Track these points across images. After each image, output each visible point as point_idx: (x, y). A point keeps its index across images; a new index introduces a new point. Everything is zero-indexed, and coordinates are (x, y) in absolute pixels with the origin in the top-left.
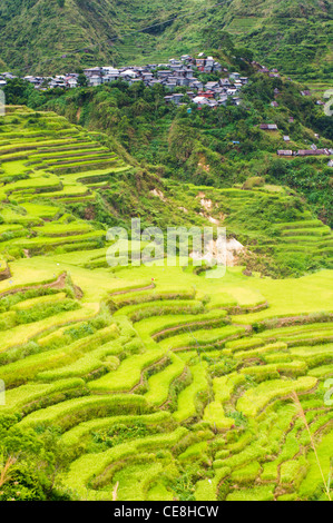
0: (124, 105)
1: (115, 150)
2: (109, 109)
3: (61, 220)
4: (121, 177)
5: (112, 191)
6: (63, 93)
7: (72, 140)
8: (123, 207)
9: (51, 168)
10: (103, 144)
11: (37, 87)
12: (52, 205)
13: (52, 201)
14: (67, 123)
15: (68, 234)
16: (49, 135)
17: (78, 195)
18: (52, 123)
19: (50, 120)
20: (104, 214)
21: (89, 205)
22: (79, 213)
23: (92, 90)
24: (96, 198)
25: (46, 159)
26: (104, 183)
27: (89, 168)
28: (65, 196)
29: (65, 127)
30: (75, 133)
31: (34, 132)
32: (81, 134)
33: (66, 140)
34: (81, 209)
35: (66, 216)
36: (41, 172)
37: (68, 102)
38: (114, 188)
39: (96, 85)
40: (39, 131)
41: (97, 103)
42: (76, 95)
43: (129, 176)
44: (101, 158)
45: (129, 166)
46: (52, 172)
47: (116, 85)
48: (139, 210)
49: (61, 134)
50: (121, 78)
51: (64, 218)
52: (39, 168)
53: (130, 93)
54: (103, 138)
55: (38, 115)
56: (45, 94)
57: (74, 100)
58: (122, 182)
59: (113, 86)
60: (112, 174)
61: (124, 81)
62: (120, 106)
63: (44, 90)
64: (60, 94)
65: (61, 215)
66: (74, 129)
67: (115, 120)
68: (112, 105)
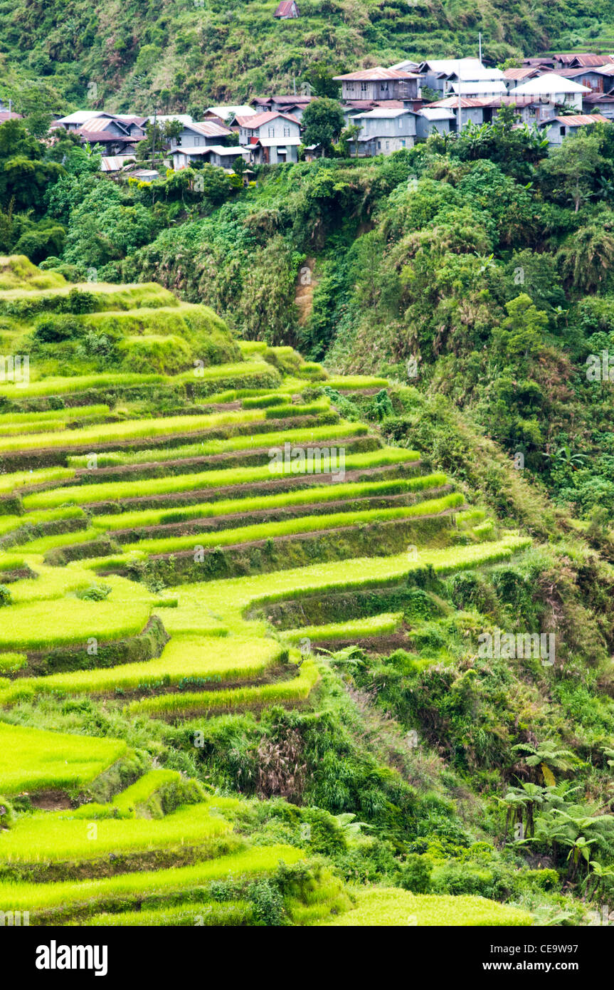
0: (519, 243)
1: (450, 462)
2: (449, 266)
3: (125, 800)
4: (467, 593)
5: (418, 661)
6: (233, 192)
7: (240, 417)
8: (471, 733)
9: (132, 554)
10: (399, 432)
11: (113, 163)
12: (101, 728)
13: (101, 710)
14: (217, 339)
15: (119, 865)
16: (131, 394)
17: (231, 681)
18: (150, 339)
19: (141, 326)
20: (349, 769)
21: (281, 730)
22: (232, 767)
23: (367, 173)
24: (319, 692)
25: (108, 509)
26: (384, 621)
27: (313, 552)
28: (168, 685)
29: (213, 357)
30: (259, 383)
31: (59, 384)
32: (291, 388)
33: (211, 421)
34: (239, 749)
35: (158, 777)
36: (81, 571)
37: (259, 234)
38: (431, 643)
39: (391, 148)
40: (86, 379)
41: (393, 235)
42: (296, 200)
43: (509, 584)
44: (376, 500)
45: (513, 538)
46: (133, 573)
47: (489, 150)
48: (549, 749)
49: (191, 390)
50: (510, 114)
51: (144, 788)
52: (72, 554)
53: (551, 186)
54: (399, 404)
55: (82, 304)
56: (151, 196)
57: (283, 224)
58: (472, 615)
59: (472, 153)
60: (423, 578)
61: (526, 126)
62: (502, 249)
63: (148, 178)
64: (220, 196)
65: (130, 778)
66: (256, 365)
67: (479, 316)
68: (463, 245)
